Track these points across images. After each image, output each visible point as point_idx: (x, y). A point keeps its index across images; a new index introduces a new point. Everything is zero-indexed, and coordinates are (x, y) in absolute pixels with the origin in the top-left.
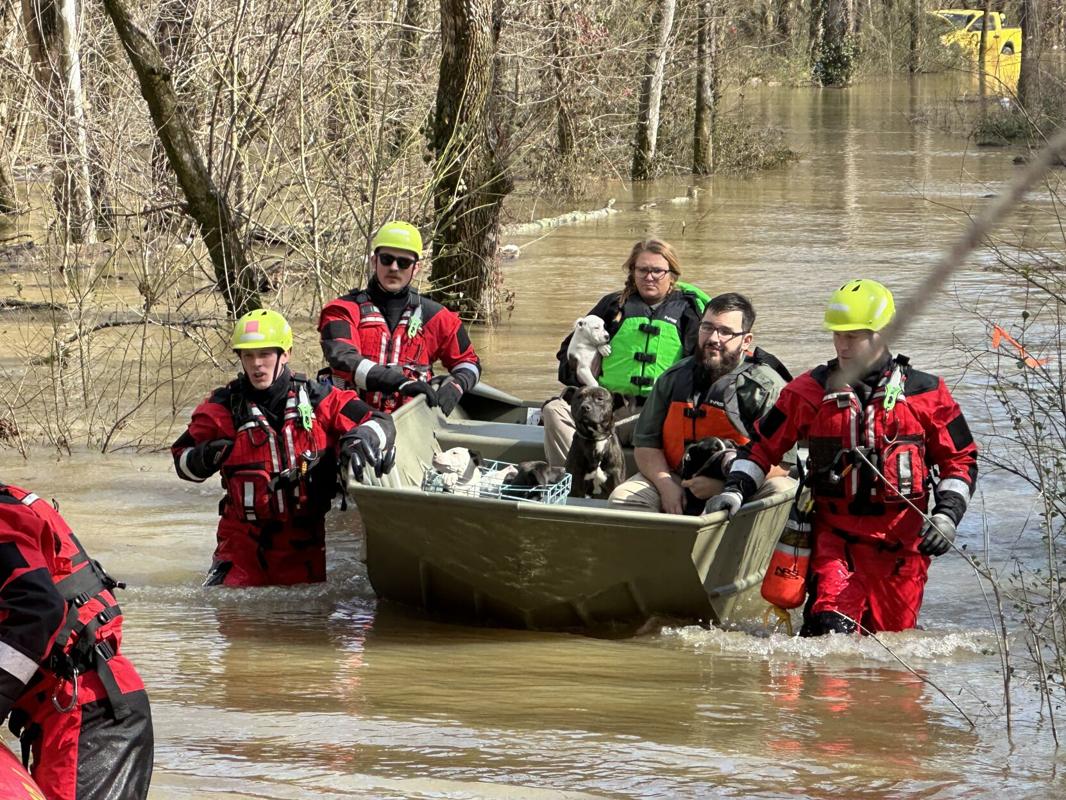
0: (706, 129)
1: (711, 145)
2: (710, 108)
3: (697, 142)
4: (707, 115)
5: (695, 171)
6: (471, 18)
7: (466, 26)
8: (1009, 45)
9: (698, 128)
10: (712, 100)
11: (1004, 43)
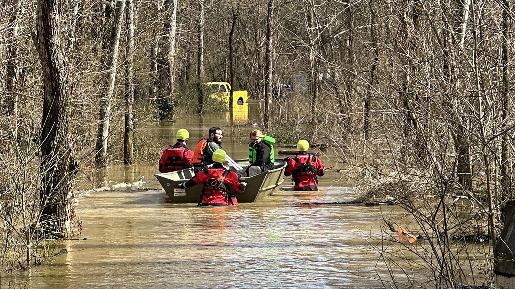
0: (130, 141)
1: (133, 149)
2: (132, 130)
3: (126, 147)
4: (131, 134)
5: (126, 163)
6: (60, 82)
7: (58, 86)
8: (241, 99)
9: (126, 141)
10: (133, 126)
11: (238, 98)
